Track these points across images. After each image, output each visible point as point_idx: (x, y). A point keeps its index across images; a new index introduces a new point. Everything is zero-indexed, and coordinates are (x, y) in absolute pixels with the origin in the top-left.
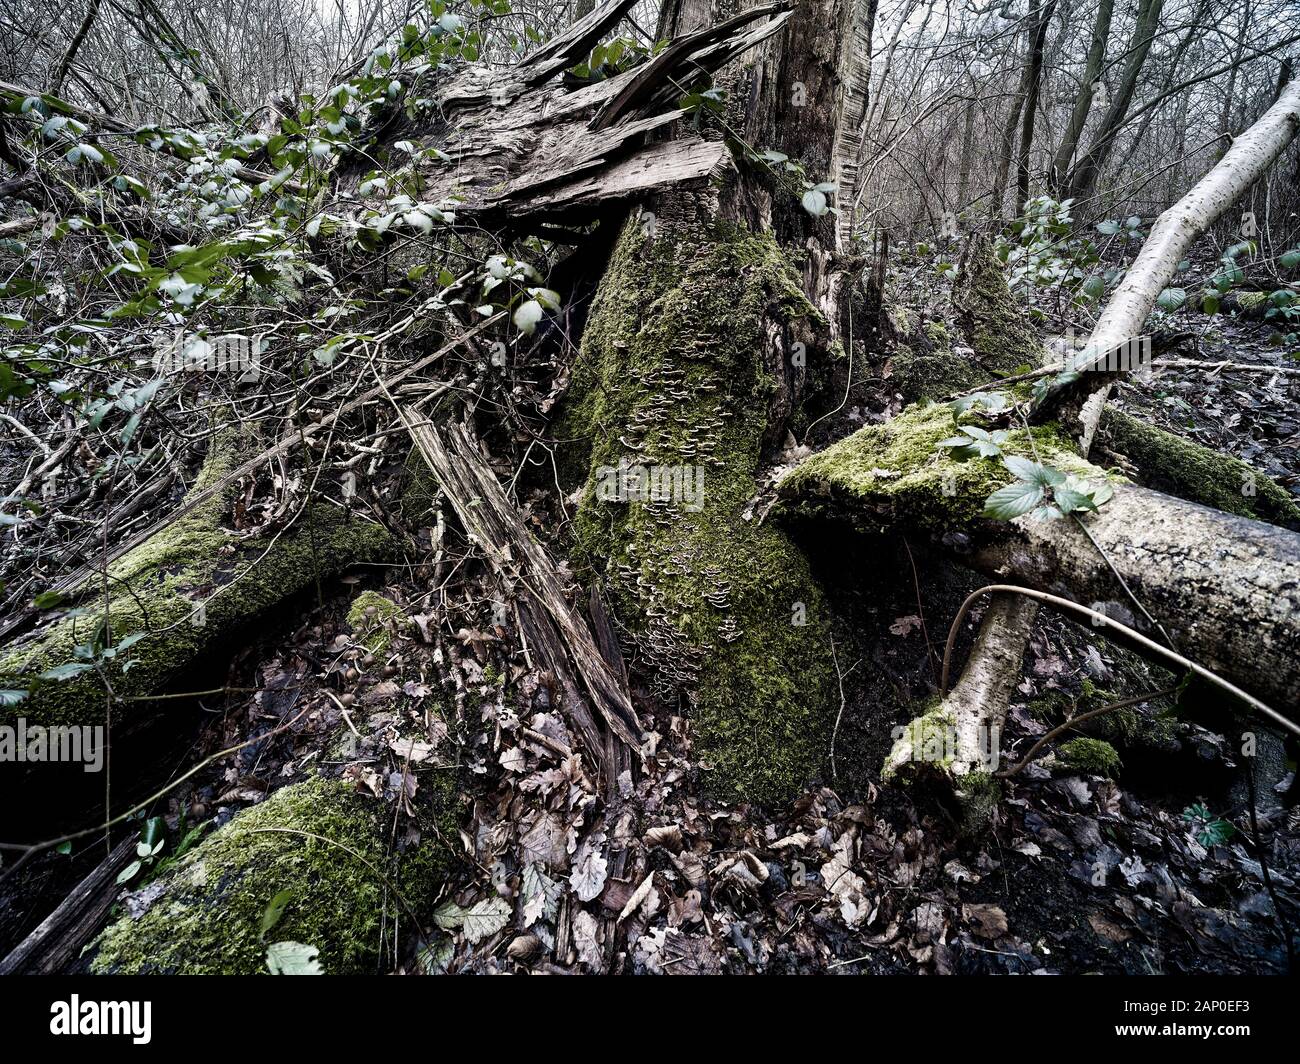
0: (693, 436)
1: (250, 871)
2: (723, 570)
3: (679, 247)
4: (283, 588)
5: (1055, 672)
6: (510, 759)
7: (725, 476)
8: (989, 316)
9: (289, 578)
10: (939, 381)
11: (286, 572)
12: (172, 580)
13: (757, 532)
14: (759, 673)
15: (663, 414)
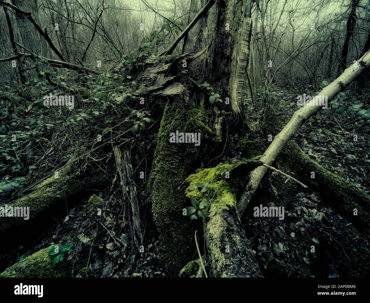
0: (169, 164)
1: (32, 266)
2: (167, 204)
3: (177, 110)
4: (76, 192)
5: (263, 250)
6: (109, 246)
7: (177, 176)
8: (271, 130)
9: (78, 189)
10: (254, 149)
11: (77, 188)
12: (48, 189)
13: (180, 193)
14: (175, 234)
15: (162, 157)
